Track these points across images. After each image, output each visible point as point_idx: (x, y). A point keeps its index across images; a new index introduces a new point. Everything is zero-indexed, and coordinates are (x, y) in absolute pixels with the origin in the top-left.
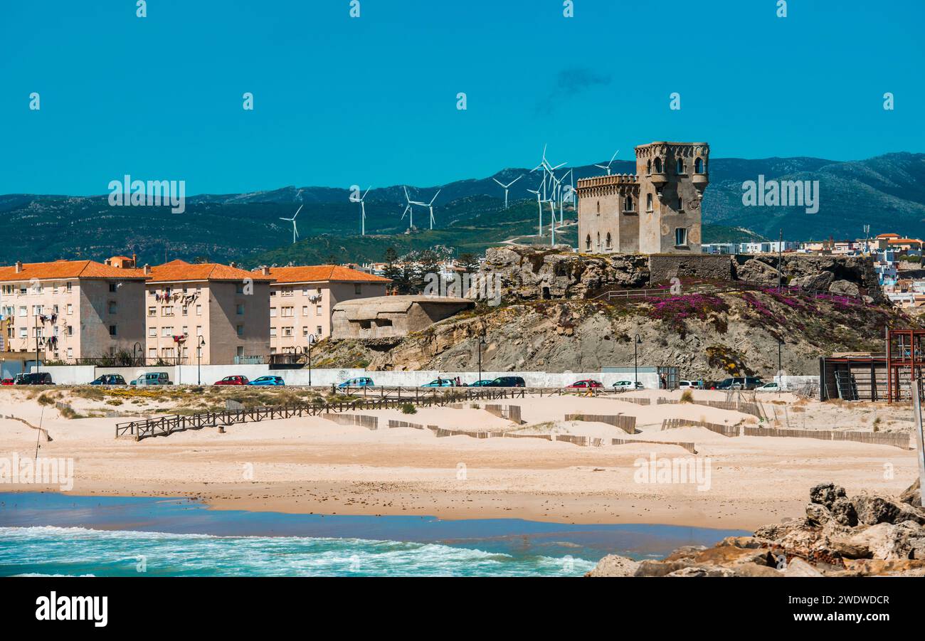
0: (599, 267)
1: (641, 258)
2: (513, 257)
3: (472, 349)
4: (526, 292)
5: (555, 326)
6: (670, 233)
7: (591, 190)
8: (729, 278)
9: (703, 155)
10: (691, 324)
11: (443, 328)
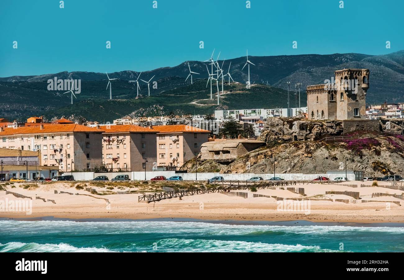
0: (320, 126)
1: (339, 122)
2: (280, 122)
3: (267, 163)
4: (286, 137)
5: (303, 153)
6: (351, 111)
7: (314, 91)
8: (379, 130)
9: (366, 75)
10: (365, 152)
11: (253, 154)
